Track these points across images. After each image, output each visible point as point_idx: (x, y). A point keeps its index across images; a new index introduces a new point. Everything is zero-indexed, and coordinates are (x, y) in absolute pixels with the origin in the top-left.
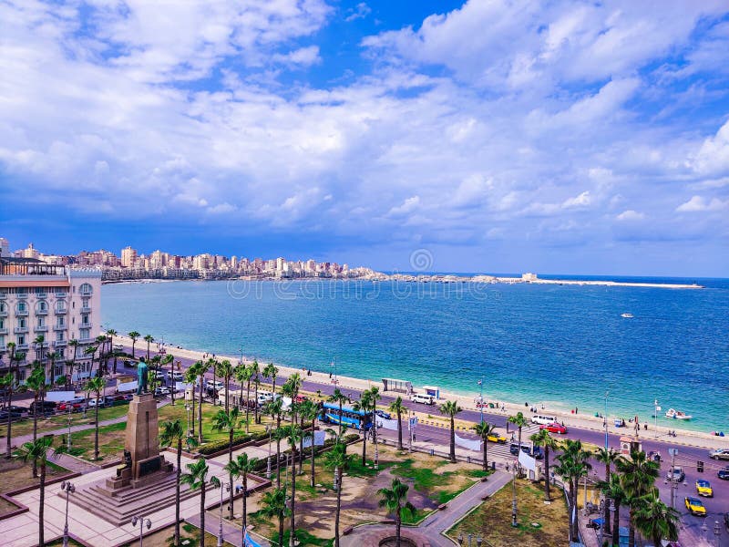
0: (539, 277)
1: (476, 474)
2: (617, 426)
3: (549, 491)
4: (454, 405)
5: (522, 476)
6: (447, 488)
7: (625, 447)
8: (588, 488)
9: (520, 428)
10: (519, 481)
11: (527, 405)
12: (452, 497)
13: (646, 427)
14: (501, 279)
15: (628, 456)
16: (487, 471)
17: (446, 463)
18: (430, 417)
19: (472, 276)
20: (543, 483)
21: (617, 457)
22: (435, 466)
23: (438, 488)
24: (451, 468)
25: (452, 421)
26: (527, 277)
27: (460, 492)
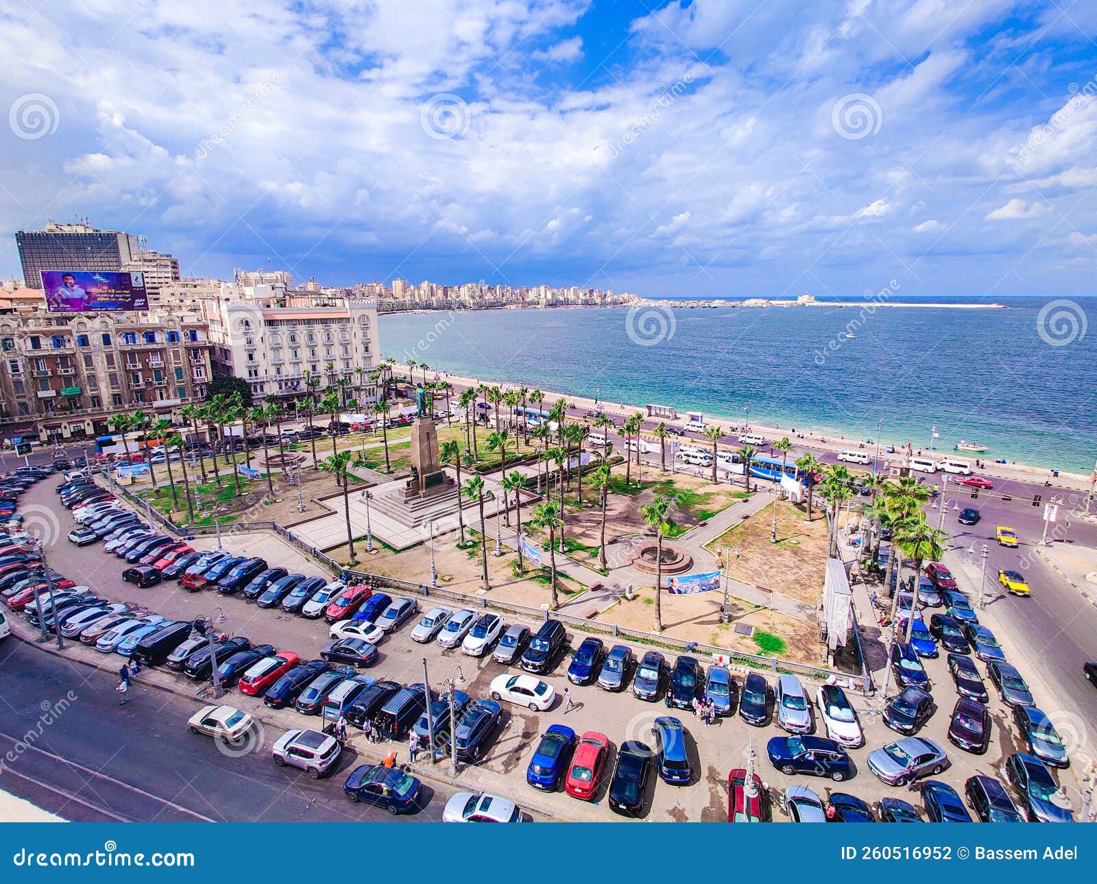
0: (817, 299)
1: (739, 495)
2: (888, 452)
3: (812, 512)
4: (718, 430)
5: (784, 499)
6: (708, 507)
7: (895, 472)
8: (852, 510)
9: (785, 453)
10: (780, 502)
11: (793, 431)
12: (712, 515)
13: (919, 453)
14: (774, 302)
15: (897, 482)
16: (749, 492)
17: (708, 484)
18: (693, 441)
19: (743, 299)
20: (805, 505)
21: (885, 482)
22: (696, 487)
23: (698, 507)
24: (713, 488)
25: (715, 445)
26: (803, 299)
27: (721, 511)
